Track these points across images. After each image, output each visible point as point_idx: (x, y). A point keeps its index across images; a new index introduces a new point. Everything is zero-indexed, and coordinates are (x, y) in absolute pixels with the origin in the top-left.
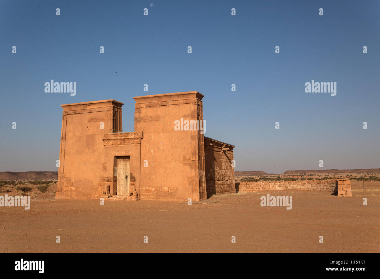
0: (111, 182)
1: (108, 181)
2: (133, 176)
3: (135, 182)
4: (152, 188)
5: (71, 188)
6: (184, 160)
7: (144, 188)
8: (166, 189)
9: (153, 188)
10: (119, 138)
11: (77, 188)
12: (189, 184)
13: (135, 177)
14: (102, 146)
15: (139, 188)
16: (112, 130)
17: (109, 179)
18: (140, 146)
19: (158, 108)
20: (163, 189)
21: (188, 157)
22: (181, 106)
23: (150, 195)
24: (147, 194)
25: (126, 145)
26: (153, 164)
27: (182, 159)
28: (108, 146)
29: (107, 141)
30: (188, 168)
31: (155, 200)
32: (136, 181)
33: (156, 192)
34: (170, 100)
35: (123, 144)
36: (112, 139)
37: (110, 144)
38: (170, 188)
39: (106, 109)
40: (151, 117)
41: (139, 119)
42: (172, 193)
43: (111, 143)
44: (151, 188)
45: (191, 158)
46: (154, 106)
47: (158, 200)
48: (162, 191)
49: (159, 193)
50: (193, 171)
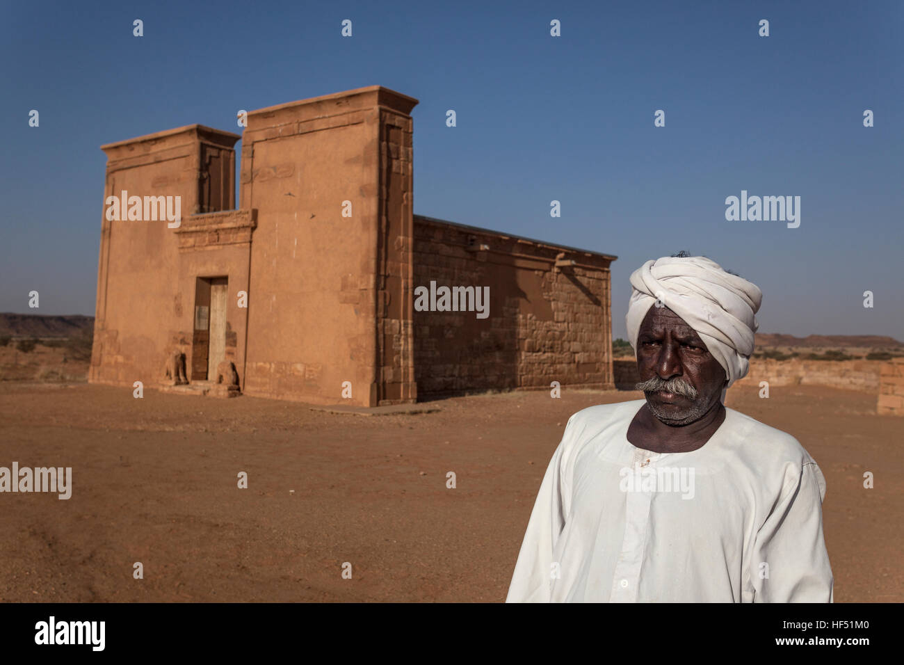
0: (188, 344)
1: (183, 342)
2: (233, 330)
3: (235, 346)
4: (270, 364)
5: (117, 359)
6: (344, 287)
7: (254, 365)
8: (299, 367)
9: (273, 366)
10: (205, 228)
11: (127, 358)
12: (351, 358)
13: (235, 334)
14: (175, 251)
15: (243, 364)
16: (196, 208)
17: (184, 338)
18: (248, 251)
19: (291, 143)
20: (293, 368)
21: (351, 278)
22: (343, 133)
23: (264, 384)
24: (259, 380)
25: (221, 247)
26: (274, 298)
27: (339, 286)
28: (186, 250)
29: (184, 237)
30: (350, 311)
31: (274, 397)
32: (238, 345)
33: (278, 375)
34: (318, 117)
35: (214, 244)
36: (192, 232)
37: (189, 245)
38: (309, 366)
39: (184, 152)
40: (275, 168)
41: (249, 174)
42: (313, 380)
43: (191, 241)
44: (268, 366)
45: (359, 283)
46: (282, 137)
47: (279, 398)
48: (290, 375)
49: (285, 380)
50: (362, 321)
